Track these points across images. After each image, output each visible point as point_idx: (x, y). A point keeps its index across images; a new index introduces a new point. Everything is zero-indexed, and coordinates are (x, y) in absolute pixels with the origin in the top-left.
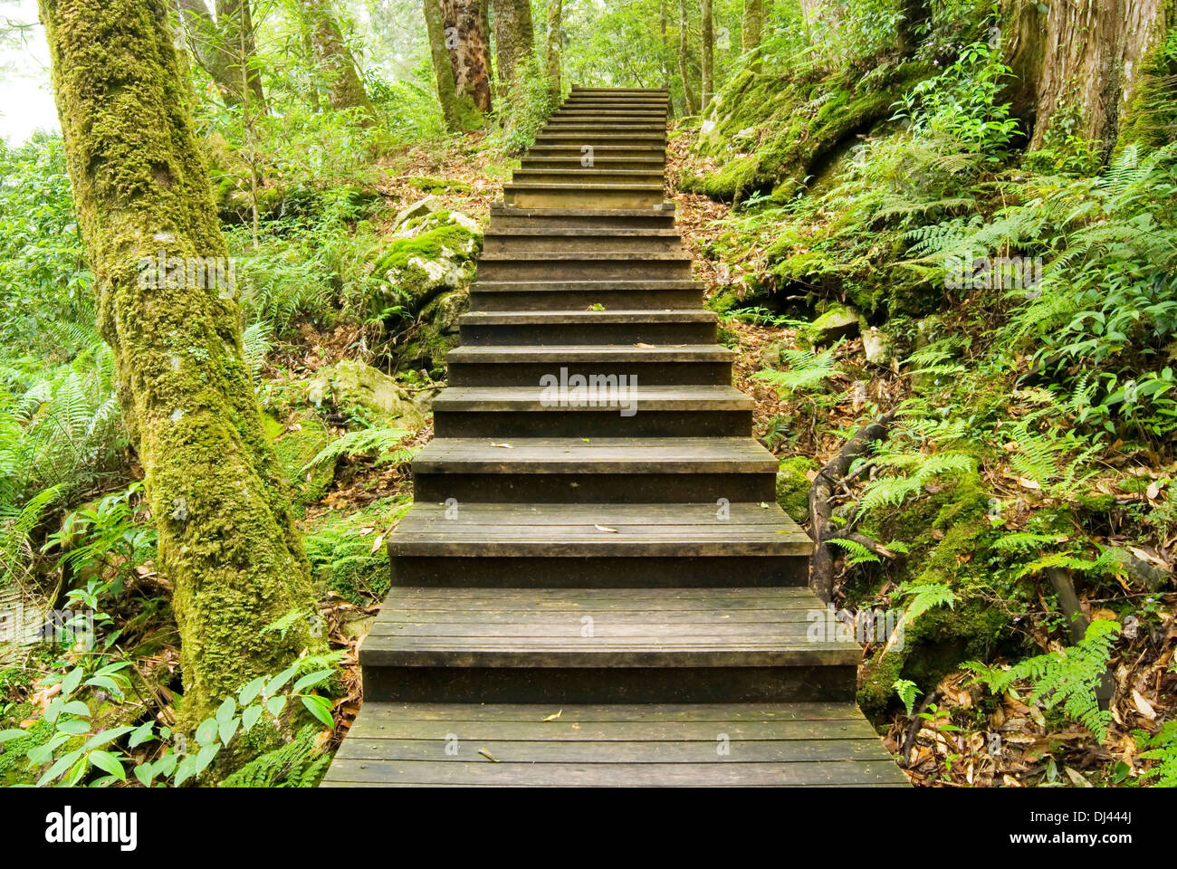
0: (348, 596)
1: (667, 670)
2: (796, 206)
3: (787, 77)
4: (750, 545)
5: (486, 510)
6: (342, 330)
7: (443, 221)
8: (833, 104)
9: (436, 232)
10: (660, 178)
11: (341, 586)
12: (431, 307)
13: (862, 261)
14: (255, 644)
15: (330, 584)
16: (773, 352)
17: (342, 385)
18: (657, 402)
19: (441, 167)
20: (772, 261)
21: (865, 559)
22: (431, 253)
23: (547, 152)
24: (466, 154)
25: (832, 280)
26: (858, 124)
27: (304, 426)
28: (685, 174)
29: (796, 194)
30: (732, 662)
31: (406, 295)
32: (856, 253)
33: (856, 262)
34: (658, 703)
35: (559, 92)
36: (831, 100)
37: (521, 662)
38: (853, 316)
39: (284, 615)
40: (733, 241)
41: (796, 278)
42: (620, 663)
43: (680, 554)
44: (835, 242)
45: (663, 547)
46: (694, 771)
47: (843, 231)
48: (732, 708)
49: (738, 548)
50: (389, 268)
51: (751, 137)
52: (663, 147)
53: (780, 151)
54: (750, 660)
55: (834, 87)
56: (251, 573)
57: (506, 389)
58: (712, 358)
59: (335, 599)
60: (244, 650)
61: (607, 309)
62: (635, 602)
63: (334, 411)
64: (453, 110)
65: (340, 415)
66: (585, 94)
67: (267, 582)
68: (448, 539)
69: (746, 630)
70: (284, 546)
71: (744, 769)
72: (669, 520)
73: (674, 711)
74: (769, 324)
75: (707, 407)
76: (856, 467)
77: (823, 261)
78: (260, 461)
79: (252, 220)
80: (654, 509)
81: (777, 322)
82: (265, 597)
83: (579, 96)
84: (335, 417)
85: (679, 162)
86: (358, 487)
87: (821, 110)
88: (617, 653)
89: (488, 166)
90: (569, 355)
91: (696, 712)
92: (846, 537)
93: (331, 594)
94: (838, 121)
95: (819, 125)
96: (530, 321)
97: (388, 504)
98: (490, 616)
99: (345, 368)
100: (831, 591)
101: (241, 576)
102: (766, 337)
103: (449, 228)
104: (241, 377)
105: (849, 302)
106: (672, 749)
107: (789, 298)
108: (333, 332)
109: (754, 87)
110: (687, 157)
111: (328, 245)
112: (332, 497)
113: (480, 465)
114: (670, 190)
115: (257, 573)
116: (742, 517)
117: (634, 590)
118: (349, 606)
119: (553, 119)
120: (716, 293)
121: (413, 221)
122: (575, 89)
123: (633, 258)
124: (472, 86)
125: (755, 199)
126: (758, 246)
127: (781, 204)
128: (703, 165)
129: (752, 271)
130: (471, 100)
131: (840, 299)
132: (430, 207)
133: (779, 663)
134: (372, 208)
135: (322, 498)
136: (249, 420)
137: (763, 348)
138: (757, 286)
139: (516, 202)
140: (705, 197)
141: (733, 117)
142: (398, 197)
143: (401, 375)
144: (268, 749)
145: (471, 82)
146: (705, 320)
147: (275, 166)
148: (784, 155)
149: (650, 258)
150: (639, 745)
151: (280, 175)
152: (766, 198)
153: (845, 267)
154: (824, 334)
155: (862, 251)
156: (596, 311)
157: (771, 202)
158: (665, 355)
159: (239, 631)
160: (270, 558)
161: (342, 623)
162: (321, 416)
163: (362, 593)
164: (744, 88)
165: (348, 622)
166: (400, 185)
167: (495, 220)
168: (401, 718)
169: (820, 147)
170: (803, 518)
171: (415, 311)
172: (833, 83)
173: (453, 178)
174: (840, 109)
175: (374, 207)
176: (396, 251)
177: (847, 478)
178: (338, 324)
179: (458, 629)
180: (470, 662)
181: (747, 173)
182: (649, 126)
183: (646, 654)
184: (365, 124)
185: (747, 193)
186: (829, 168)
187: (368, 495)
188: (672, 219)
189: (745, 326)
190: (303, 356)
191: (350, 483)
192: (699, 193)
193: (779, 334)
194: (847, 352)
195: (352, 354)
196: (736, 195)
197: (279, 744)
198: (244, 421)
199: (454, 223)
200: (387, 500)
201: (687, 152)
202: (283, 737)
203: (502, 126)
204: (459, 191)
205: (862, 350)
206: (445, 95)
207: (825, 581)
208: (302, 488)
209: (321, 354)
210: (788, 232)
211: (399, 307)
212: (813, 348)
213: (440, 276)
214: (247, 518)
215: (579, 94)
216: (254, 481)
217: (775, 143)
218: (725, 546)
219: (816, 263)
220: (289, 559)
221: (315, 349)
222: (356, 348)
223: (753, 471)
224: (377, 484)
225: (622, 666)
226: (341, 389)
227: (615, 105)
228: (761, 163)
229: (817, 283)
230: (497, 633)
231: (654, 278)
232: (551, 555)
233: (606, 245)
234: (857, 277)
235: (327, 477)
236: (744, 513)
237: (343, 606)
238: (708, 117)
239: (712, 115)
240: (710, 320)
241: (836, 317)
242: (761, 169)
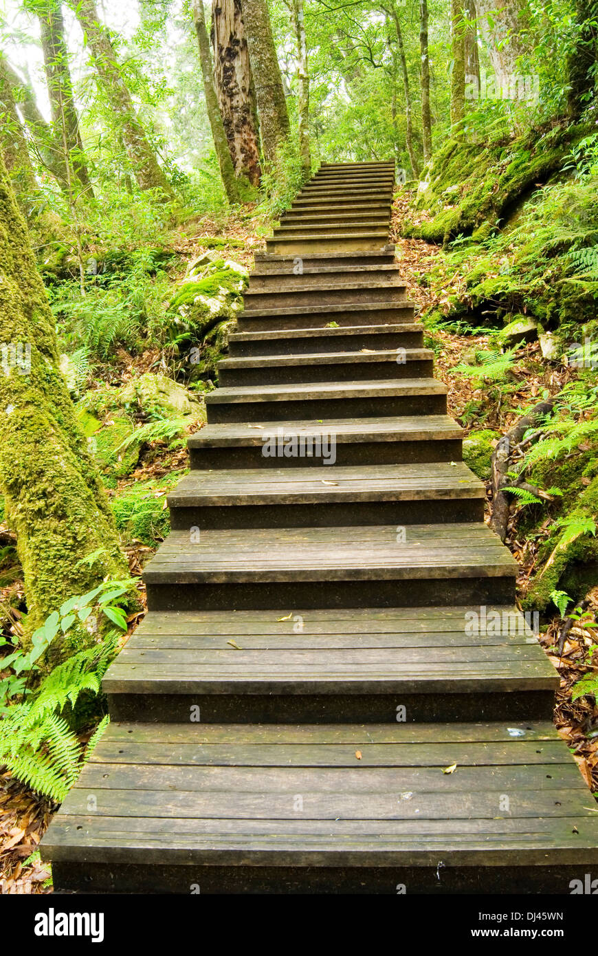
0: (147, 541)
1: (369, 582)
2: (490, 243)
3: (483, 143)
4: (438, 491)
5: (243, 474)
6: (148, 354)
7: (220, 268)
8: (517, 162)
9: (214, 276)
10: (386, 227)
11: (142, 535)
12: (213, 332)
13: (539, 281)
14: (73, 574)
15: (134, 533)
16: (471, 354)
17: (145, 392)
18: (373, 390)
19: (223, 231)
20: (470, 285)
21: (530, 502)
22: (211, 292)
23: (300, 213)
24: (243, 220)
25: (515, 297)
26: (537, 176)
27: (116, 422)
28: (406, 224)
29: (490, 234)
30: (418, 576)
31: (193, 324)
32: (534, 276)
33: (534, 282)
34: (363, 607)
35: (310, 168)
36: (516, 158)
37: (261, 578)
38: (533, 323)
39: (93, 552)
40: (441, 272)
41: (488, 297)
42: (333, 578)
43: (385, 499)
44: (518, 268)
45: (371, 494)
46: (385, 653)
47: (524, 259)
48: (420, 610)
49: (429, 494)
50: (180, 305)
51: (455, 192)
52: (388, 205)
53: (478, 202)
54: (432, 573)
55: (519, 148)
56: (68, 522)
57: (262, 387)
58: (417, 357)
59: (137, 543)
60: (65, 577)
61: (341, 326)
62: (349, 536)
63: (139, 411)
64: (233, 187)
65: (143, 413)
66: (331, 168)
67: (80, 529)
68: (211, 493)
69: (432, 553)
70: (94, 503)
71: (423, 651)
72: (378, 476)
73: (375, 613)
74: (469, 333)
75: (411, 393)
76: (528, 435)
77: (509, 283)
78: (74, 442)
79: (79, 275)
80: (368, 469)
81: (475, 331)
82: (79, 539)
83: (325, 170)
84: (140, 415)
85: (401, 215)
86: (157, 465)
87: (509, 167)
88: (331, 571)
89: (258, 227)
90: (309, 359)
91: (392, 613)
92: (517, 486)
93: (134, 541)
94: (522, 175)
95: (507, 179)
96: (281, 337)
97: (177, 475)
98: (241, 548)
99: (146, 379)
100: (506, 528)
101: (61, 525)
102: (466, 343)
103: (225, 273)
104: (58, 381)
105: (529, 314)
106: (372, 638)
107: (483, 313)
108: (141, 356)
109: (458, 153)
110: (408, 211)
111: (136, 291)
112: (138, 472)
113: (238, 440)
114: (395, 237)
115: (72, 522)
116: (435, 472)
117: (351, 528)
118: (147, 549)
119: (306, 188)
120: (427, 312)
121: (198, 269)
122: (323, 165)
123: (361, 287)
124: (247, 169)
125: (460, 239)
126: (460, 275)
127: (477, 242)
128: (419, 217)
129: (455, 293)
130: (246, 179)
131: (523, 312)
132: (210, 258)
133: (455, 575)
134: (171, 263)
135: (130, 473)
136: (65, 412)
137: (463, 352)
138: (458, 305)
139: (276, 252)
140: (422, 241)
141: (442, 178)
142: (190, 254)
143: (192, 384)
144: (85, 648)
145: (246, 165)
146: (414, 330)
147: (97, 235)
148: (480, 205)
149: (374, 287)
150: (348, 637)
151: (102, 242)
152: (467, 239)
153: (525, 287)
154: (510, 339)
155: (539, 273)
156: (333, 327)
157: (472, 241)
158: (381, 356)
159: (61, 564)
160: (82, 511)
161: (142, 560)
162: (129, 414)
163: (156, 539)
164: (450, 154)
165: (146, 560)
166: (191, 245)
167: (258, 264)
168: (174, 621)
169: (508, 197)
170: (488, 476)
171: (201, 337)
172: (517, 145)
173: (231, 237)
174: (524, 165)
175: (172, 262)
176: (185, 291)
177: (521, 444)
178: (145, 349)
179: (217, 557)
180: (223, 579)
181: (453, 220)
182: (379, 190)
183: (353, 570)
184: (164, 200)
185: (453, 236)
186: (516, 212)
187: (164, 470)
188: (393, 257)
189: (450, 336)
190: (120, 374)
191: (152, 462)
192: (417, 238)
193: (475, 341)
194: (528, 352)
195: (155, 370)
196: (445, 238)
197: (93, 644)
198: (61, 413)
199: (228, 269)
200: (176, 472)
201: (408, 207)
202: (95, 639)
203: (269, 197)
204: (236, 247)
205: (539, 350)
206: (226, 177)
207: (502, 520)
208: (115, 466)
209: (133, 371)
210: (482, 263)
211: (189, 334)
212: (502, 350)
213: (218, 309)
214: (64, 482)
215: (326, 168)
216: (69, 456)
217: (474, 195)
218: (418, 492)
219: (503, 284)
220: (98, 513)
221: (129, 368)
222: (158, 366)
223: (444, 438)
224: (171, 462)
225: (336, 580)
226: (144, 394)
227: (354, 175)
228: (463, 212)
229: (504, 300)
230: (244, 559)
231: (378, 301)
232: (288, 503)
233: (342, 279)
234: (534, 294)
235: (134, 457)
236: (437, 469)
237: (143, 549)
238: (423, 179)
239: (426, 177)
240: (418, 330)
241: (519, 325)
242: (463, 217)
